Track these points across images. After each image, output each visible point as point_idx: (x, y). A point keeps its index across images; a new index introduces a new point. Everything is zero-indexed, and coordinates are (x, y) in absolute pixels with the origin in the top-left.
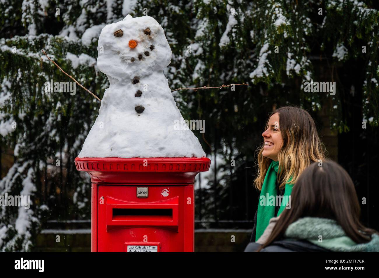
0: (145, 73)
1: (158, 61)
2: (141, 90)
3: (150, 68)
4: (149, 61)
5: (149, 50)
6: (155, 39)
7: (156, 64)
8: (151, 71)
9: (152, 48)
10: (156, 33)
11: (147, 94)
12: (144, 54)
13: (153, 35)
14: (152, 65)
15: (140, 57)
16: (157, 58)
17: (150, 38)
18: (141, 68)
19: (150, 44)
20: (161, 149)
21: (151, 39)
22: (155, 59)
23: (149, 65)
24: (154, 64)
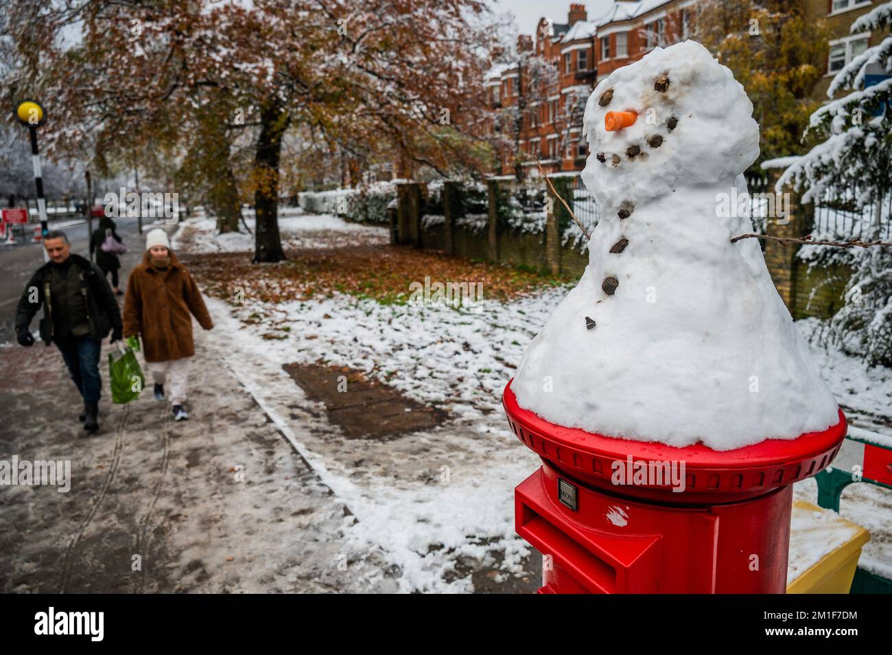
0: (644, 191)
1: (683, 158)
2: (628, 236)
3: (656, 179)
4: (657, 161)
5: (663, 132)
6: (679, 101)
7: (679, 167)
8: (663, 188)
9: (672, 124)
10: (683, 83)
11: (639, 247)
12: (645, 142)
13: (675, 90)
14: (662, 172)
15: (634, 152)
16: (680, 152)
17: (665, 98)
18: (633, 179)
19: (668, 114)
20: (591, 407)
21: (668, 102)
22: (673, 153)
23: (654, 172)
24: (672, 168)
